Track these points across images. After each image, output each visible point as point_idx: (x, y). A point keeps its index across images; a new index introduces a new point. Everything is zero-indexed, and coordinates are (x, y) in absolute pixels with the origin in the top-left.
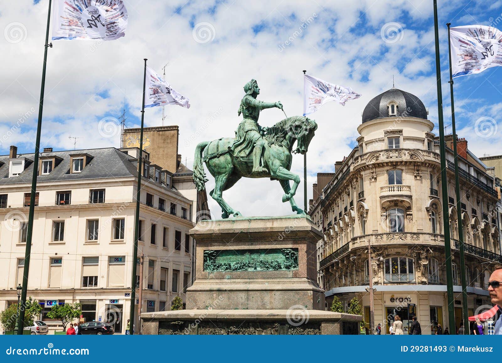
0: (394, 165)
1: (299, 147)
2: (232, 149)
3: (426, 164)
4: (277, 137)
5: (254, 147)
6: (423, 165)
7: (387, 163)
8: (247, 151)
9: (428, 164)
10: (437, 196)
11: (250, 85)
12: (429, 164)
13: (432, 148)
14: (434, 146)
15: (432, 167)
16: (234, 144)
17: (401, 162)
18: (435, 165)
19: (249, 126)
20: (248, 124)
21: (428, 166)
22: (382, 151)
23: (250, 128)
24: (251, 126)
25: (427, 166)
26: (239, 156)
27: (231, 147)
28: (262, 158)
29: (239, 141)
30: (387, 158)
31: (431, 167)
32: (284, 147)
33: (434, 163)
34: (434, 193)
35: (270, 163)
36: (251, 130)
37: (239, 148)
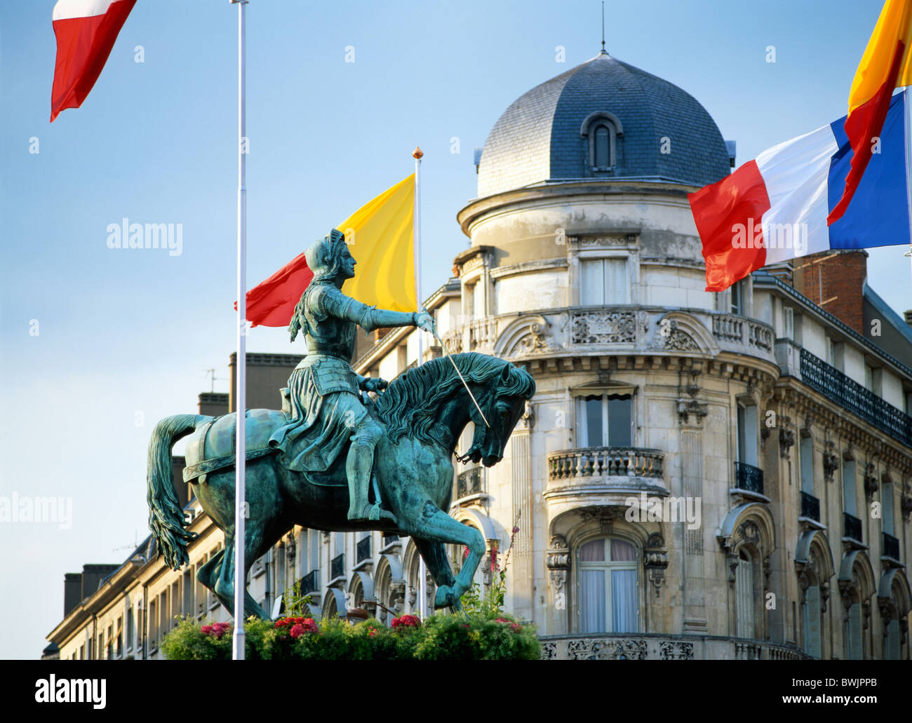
0: (605, 371)
1: (480, 445)
2: (282, 447)
3: (723, 366)
4: (415, 416)
5: (347, 444)
6: (712, 372)
7: (577, 360)
8: (330, 458)
9: (730, 369)
10: (761, 491)
11: (329, 248)
12: (736, 367)
13: (746, 300)
14: (755, 290)
15: (746, 379)
16: (288, 431)
17: (632, 359)
18: (755, 371)
19: (330, 377)
20: (326, 371)
21: (732, 376)
22: (557, 312)
23: (334, 385)
24: (337, 377)
25: (726, 374)
26: (301, 470)
27: (279, 440)
28: (375, 480)
29: (302, 423)
30: (578, 341)
31: (742, 380)
32: (435, 444)
33: (752, 364)
34: (748, 482)
35: (398, 493)
36: (339, 392)
37: (304, 448)
